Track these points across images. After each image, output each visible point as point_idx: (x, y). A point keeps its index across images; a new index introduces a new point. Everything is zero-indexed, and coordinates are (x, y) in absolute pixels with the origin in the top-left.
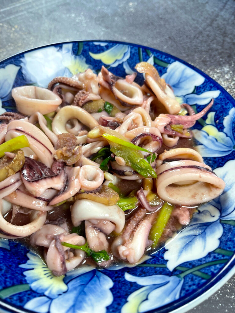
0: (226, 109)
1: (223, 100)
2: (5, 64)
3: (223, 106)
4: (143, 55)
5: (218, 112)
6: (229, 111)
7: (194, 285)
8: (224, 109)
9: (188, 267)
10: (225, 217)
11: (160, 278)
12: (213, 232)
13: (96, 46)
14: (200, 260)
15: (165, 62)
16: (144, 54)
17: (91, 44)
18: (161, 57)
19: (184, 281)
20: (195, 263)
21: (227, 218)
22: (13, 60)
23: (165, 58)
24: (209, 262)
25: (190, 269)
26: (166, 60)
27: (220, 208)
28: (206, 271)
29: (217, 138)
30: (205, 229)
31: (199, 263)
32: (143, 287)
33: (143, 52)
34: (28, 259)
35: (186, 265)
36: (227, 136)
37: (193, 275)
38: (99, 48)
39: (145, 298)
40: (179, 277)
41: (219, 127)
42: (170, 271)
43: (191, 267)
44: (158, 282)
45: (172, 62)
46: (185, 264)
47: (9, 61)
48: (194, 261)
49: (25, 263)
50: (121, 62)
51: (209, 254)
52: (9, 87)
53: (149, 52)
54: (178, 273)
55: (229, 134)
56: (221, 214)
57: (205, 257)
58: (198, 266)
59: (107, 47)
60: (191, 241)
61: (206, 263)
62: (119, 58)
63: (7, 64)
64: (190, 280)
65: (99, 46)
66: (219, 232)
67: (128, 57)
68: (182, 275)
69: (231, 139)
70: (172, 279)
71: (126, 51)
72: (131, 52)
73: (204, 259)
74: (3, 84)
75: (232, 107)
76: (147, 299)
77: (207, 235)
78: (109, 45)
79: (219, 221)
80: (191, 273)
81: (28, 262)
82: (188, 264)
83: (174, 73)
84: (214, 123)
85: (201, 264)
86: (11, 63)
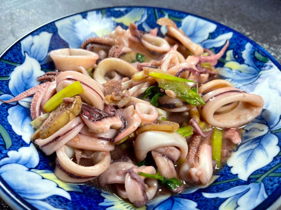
0: (242, 45)
1: (237, 39)
2: (38, 32)
3: (238, 44)
4: (158, 14)
5: (235, 49)
6: (244, 46)
7: (275, 183)
8: (240, 46)
9: (261, 173)
10: (274, 128)
11: (239, 188)
12: (268, 142)
13: (117, 11)
14: (269, 165)
15: (179, 18)
16: (160, 13)
17: (112, 10)
18: (175, 14)
19: (264, 184)
20: (266, 168)
21: (277, 128)
22: (45, 28)
23: (178, 14)
24: (278, 164)
25: (263, 174)
26: (179, 16)
27: (266, 123)
28: (279, 171)
29: (240, 70)
30: (260, 142)
31: (269, 167)
32: (227, 199)
33: (158, 12)
34: (104, 198)
35: (258, 172)
36: (249, 66)
37: (270, 177)
38: (119, 13)
39: (235, 206)
40: (257, 182)
41: (239, 61)
42: (245, 181)
43: (263, 172)
44: (239, 191)
45: (185, 17)
46: (256, 172)
47: (42, 29)
48: (263, 167)
49: (103, 201)
50: (140, 23)
51: (275, 158)
52: (45, 52)
53: (163, 11)
54: (254, 180)
55: (250, 64)
56: (269, 127)
57: (272, 162)
58: (270, 169)
59: (127, 12)
60: (251, 155)
61: (276, 165)
62: (138, 19)
63: (41, 32)
64: (269, 181)
65: (120, 11)
66: (275, 140)
67: (145, 17)
68: (260, 180)
69: (254, 67)
70: (251, 185)
71: (143, 12)
72: (148, 14)
73: (272, 163)
74: (39, 49)
75: (247, 43)
76: (238, 206)
77: (264, 146)
78: (128, 10)
79: (269, 132)
80: (267, 176)
81: (105, 200)
82: (259, 171)
83: (188, 25)
84: (234, 59)
85: (272, 168)
86: (44, 30)
